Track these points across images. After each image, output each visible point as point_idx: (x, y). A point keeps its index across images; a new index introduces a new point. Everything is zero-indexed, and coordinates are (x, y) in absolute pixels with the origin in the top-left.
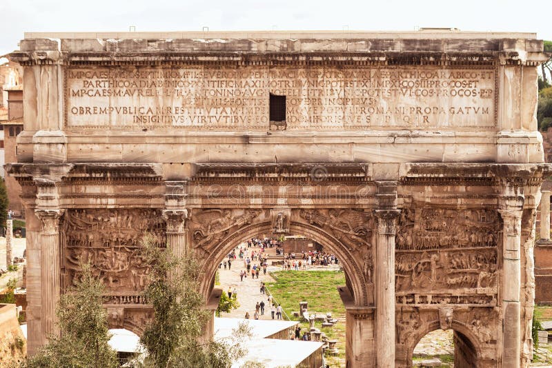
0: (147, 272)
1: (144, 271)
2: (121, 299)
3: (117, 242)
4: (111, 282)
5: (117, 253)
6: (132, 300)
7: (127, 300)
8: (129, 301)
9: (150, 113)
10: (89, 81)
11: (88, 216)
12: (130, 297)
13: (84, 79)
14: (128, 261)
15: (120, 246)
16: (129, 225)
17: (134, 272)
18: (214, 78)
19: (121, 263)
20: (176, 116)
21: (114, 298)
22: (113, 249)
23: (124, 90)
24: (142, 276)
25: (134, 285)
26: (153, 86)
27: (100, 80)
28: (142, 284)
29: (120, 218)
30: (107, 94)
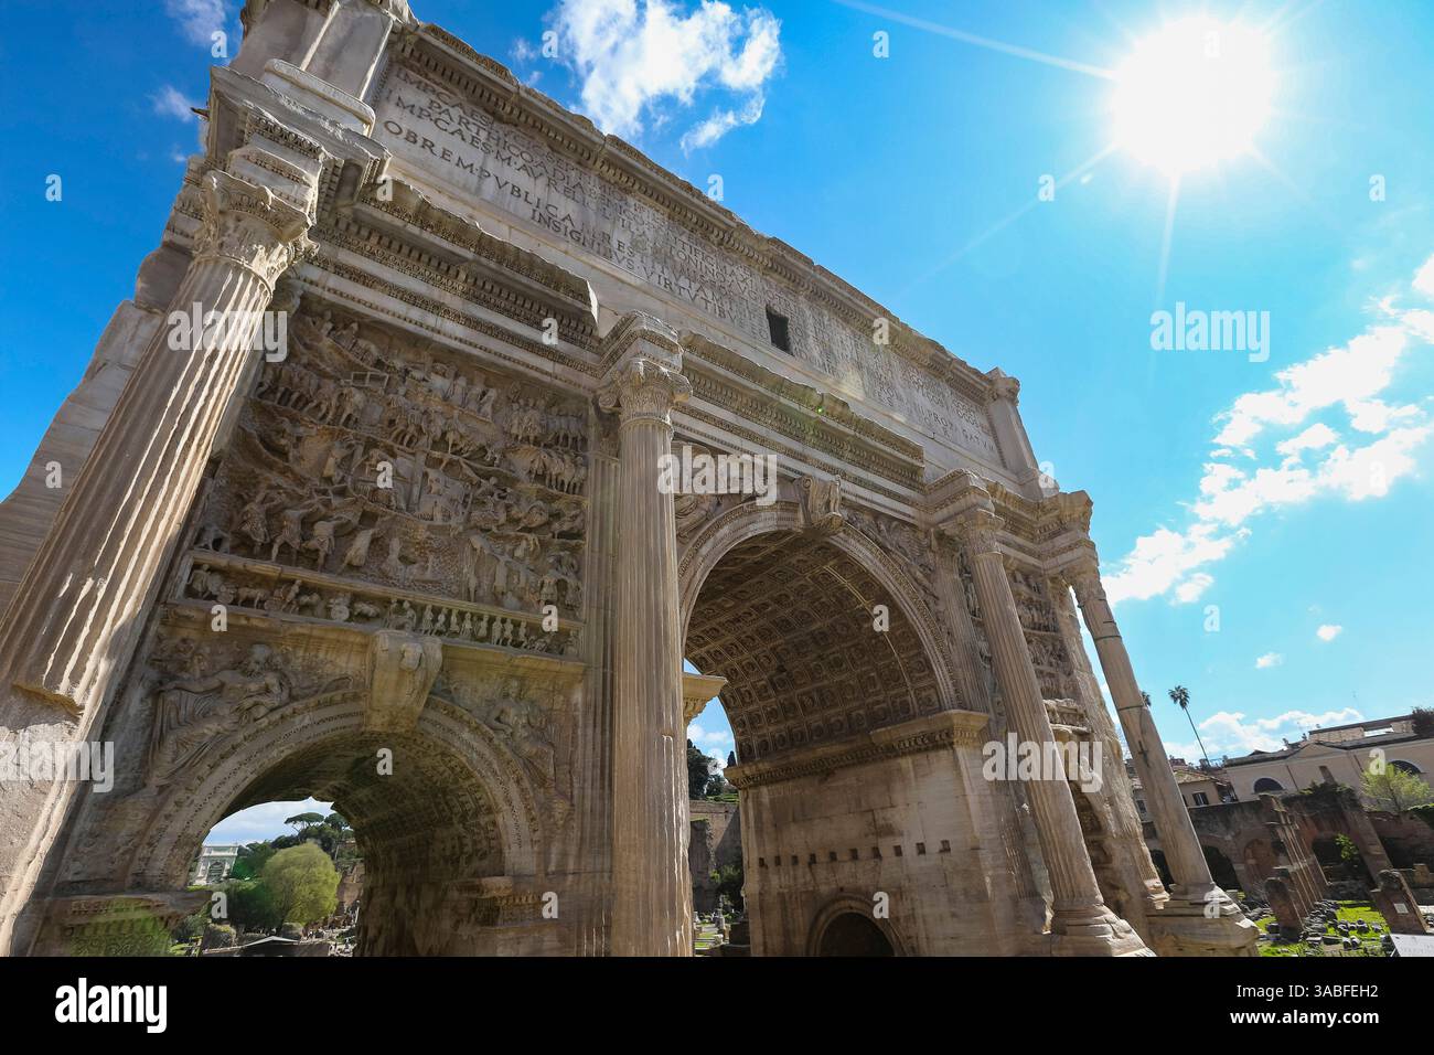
0: (519, 553)
1: (508, 547)
2: (428, 615)
3: (440, 442)
4: (394, 556)
5: (432, 474)
6: (468, 625)
7: (447, 623)
8: (454, 627)
9: (567, 223)
10: (444, 107)
11: (362, 343)
12: (461, 615)
13: (433, 98)
14: (465, 503)
15: (448, 456)
16: (487, 408)
17: (478, 541)
18: (684, 239)
19: (442, 502)
20: (620, 255)
21: (400, 610)
22: (423, 458)
23: (520, 162)
24: (503, 559)
25: (473, 583)
26: (578, 189)
27: (471, 120)
28: (500, 583)
29: (462, 382)
30: (480, 145)
